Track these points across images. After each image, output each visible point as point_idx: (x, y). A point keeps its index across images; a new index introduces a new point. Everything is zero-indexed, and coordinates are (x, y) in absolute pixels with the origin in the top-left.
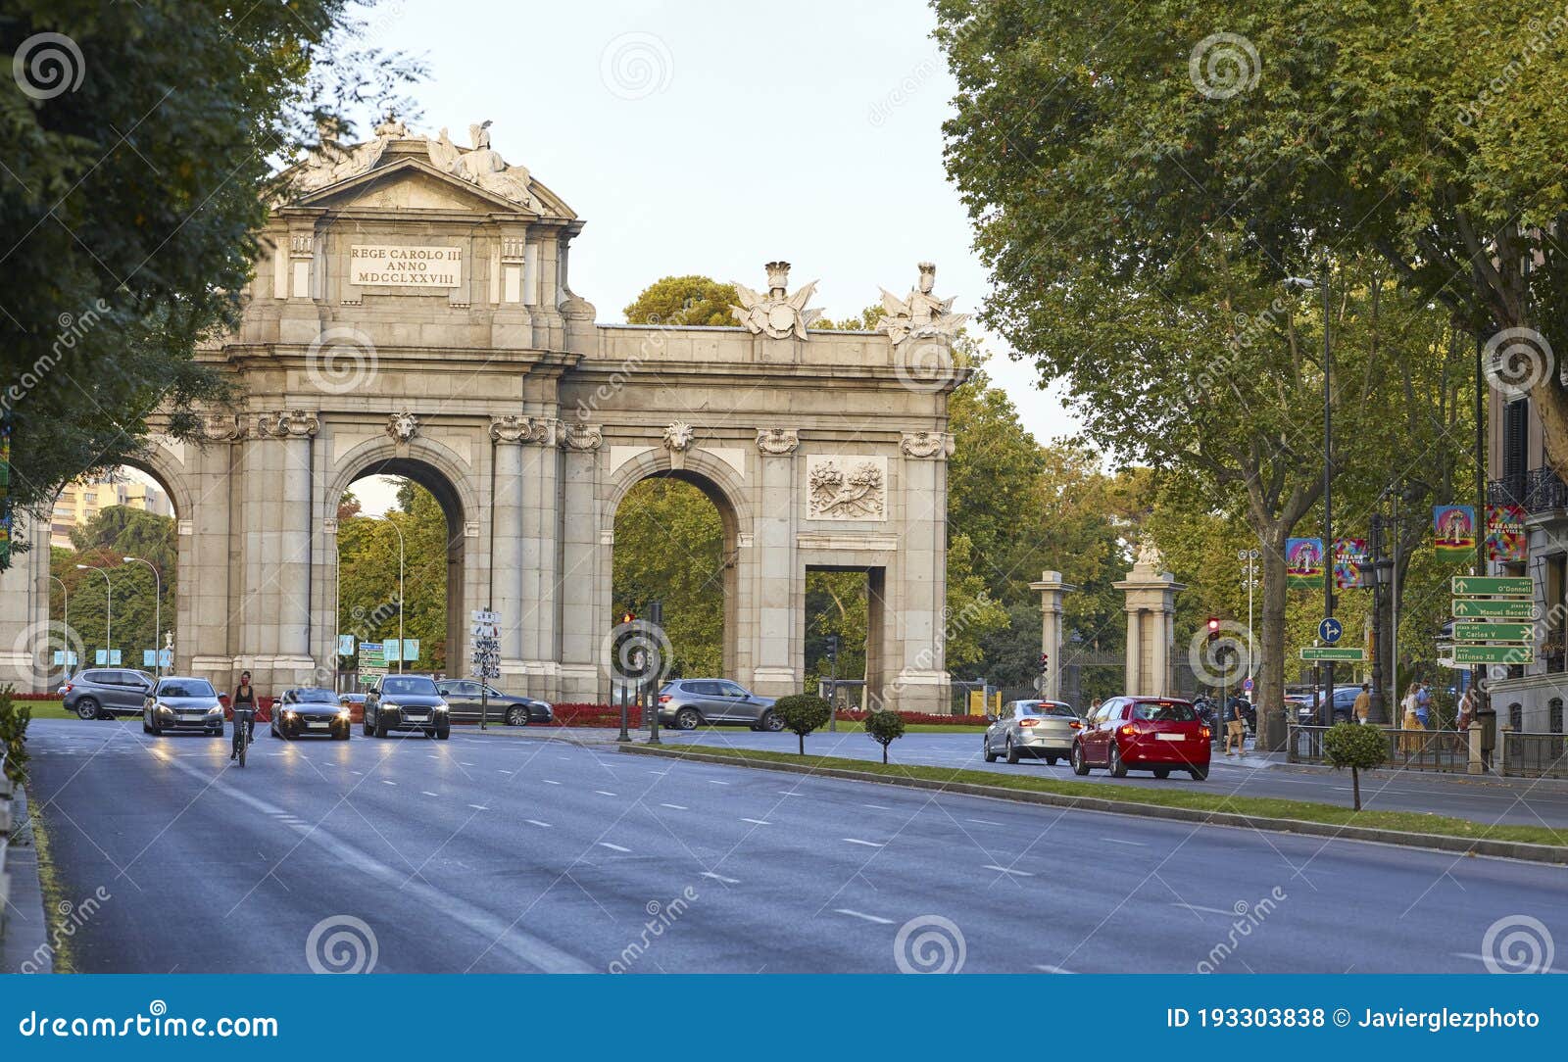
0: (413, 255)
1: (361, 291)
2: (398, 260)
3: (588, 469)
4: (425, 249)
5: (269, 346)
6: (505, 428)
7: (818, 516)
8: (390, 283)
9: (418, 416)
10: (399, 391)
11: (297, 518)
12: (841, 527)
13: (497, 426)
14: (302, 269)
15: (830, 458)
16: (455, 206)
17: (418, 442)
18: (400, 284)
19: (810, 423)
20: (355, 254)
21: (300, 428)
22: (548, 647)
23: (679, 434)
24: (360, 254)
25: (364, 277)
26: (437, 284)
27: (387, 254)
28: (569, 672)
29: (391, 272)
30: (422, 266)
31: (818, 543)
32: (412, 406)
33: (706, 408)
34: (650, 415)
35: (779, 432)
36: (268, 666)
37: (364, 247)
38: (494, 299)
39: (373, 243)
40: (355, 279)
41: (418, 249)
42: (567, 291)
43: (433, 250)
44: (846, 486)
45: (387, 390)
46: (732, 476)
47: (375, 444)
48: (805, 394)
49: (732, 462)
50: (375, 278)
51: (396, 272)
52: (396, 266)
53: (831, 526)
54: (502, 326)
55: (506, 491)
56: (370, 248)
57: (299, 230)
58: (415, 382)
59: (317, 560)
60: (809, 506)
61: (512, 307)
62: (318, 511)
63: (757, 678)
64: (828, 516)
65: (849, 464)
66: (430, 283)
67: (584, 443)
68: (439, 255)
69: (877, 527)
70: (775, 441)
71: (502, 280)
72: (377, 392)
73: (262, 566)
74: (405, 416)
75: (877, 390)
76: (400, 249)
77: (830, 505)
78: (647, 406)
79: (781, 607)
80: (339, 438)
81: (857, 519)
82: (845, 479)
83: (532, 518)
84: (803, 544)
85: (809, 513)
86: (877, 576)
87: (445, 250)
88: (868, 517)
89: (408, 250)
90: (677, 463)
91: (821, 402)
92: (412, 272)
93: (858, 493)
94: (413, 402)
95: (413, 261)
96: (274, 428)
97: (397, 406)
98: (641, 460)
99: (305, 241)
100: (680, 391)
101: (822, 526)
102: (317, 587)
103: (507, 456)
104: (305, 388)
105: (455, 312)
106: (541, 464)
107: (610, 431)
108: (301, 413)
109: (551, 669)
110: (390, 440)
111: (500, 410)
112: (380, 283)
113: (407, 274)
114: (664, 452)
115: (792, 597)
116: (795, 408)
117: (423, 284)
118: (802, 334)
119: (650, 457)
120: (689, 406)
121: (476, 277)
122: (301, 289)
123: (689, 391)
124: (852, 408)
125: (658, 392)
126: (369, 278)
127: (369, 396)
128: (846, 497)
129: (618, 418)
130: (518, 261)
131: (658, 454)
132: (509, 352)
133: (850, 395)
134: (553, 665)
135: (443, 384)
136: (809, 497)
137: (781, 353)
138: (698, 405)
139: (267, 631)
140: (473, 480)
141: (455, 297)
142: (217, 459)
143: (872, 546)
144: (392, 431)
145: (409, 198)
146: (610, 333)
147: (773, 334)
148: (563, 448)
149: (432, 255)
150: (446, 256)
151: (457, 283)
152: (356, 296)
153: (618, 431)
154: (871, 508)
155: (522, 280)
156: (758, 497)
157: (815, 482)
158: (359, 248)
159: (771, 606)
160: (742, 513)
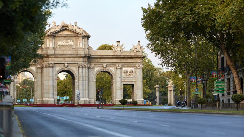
3: (92, 71)
5: (47, 54)
8: (64, 45)
9: (68, 64)
10: (65, 60)
11: (51, 79)
12: (128, 78)
13: (79, 65)
14: (51, 43)
15: (126, 69)
16: (72, 34)
17: (68, 67)
19: (123, 64)
21: (51, 66)
22: (87, 96)
23: (105, 66)
25: (60, 44)
26: (70, 45)
27: (63, 41)
28: (90, 100)
29: (64, 43)
31: (125, 81)
32: (67, 62)
33: (108, 62)
35: (119, 65)
36: (47, 100)
38: (78, 47)
39: (61, 39)
40: (59, 45)
42: (89, 46)
43: (69, 40)
44: (128, 73)
45: (63, 60)
46: (112, 71)
47: (62, 68)
48: (122, 60)
49: (112, 69)
54: (79, 51)
55: (81, 74)
58: (67, 59)
59: (54, 84)
61: (81, 48)
62: (54, 77)
63: (116, 100)
64: (126, 77)
65: (129, 69)
67: (91, 67)
69: (133, 78)
71: (79, 44)
72: (62, 60)
73: (46, 85)
74: (66, 64)
75: (133, 59)
77: (126, 75)
78: (100, 62)
79: (120, 90)
80: (57, 67)
81: (130, 77)
82: (128, 71)
83: (84, 78)
84: (122, 81)
85: (123, 76)
86: (133, 85)
87: (71, 40)
89: (66, 40)
90: (104, 70)
91: (125, 61)
93: (130, 73)
95: (67, 42)
96: (48, 66)
97: (65, 62)
98: (99, 69)
99: (51, 39)
100: (105, 60)
102: (54, 88)
103: (81, 69)
104: (52, 60)
105: (73, 49)
106: (86, 70)
107: (95, 65)
108: (51, 64)
109: (87, 99)
110: (64, 67)
111: (79, 63)
112: (62, 45)
113: (66, 44)
115: (121, 88)
116: (121, 62)
117: (68, 45)
118: (122, 51)
120: (106, 62)
121: (76, 44)
122: (51, 46)
123: (106, 60)
124: (129, 61)
125: (102, 60)
127: (61, 61)
128: (128, 74)
129: (96, 64)
130: (81, 41)
131: (102, 68)
132: (81, 54)
133: (129, 60)
134: (88, 99)
135: (71, 59)
136: (123, 74)
137: (119, 54)
139: (47, 95)
140: (76, 73)
141: (73, 47)
142: (40, 71)
143: (132, 81)
144: (64, 66)
145: (66, 33)
146: (95, 52)
147: (118, 51)
148: (88, 68)
151: (73, 45)
152: (59, 47)
153: (96, 65)
154: (132, 75)
155: (82, 44)
156: (116, 74)
157: (124, 72)
158: (59, 40)
159: (118, 90)
160: (114, 77)
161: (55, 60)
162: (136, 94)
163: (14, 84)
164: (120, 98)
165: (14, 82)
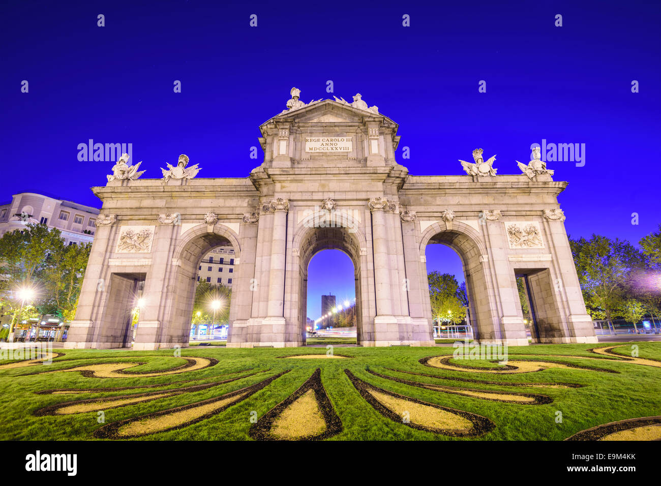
0: (331, 140)
1: (310, 154)
2: (325, 142)
3: (412, 230)
4: (337, 138)
6: (376, 204)
7: (514, 247)
8: (322, 151)
9: (335, 200)
10: (326, 189)
11: (279, 248)
12: (525, 251)
13: (372, 203)
15: (515, 222)
18: (326, 151)
19: (504, 208)
20: (307, 141)
21: (281, 207)
22: (405, 308)
23: (449, 214)
24: (309, 141)
25: (311, 149)
26: (342, 150)
27: (321, 140)
29: (322, 147)
30: (336, 144)
31: (517, 258)
32: (332, 196)
33: (459, 203)
34: (436, 207)
35: (492, 212)
36: (260, 324)
37: (312, 138)
38: (367, 155)
39: (314, 137)
41: (334, 138)
43: (340, 138)
44: (524, 234)
45: (321, 189)
46: (474, 231)
49: (472, 226)
50: (316, 149)
51: (325, 147)
52: (325, 144)
53: (521, 251)
54: (371, 161)
55: (379, 231)
56: (313, 138)
57: (282, 129)
58: (333, 185)
59: (289, 268)
60: (510, 243)
61: (375, 155)
62: (290, 245)
63: (502, 322)
64: (519, 247)
65: (522, 225)
66: (339, 150)
67: (409, 219)
68: (343, 140)
69: (541, 251)
70: (491, 216)
71: (370, 146)
72: (317, 190)
74: (329, 200)
76: (326, 138)
77: (518, 243)
78: (434, 203)
79: (508, 287)
80: (299, 213)
81: (532, 247)
82: (523, 231)
83: (392, 245)
84: (510, 259)
85: (510, 245)
87: (345, 138)
88: (535, 247)
89: (329, 139)
90: (449, 227)
92: (331, 146)
93: (531, 237)
94: (333, 194)
95: (332, 142)
96: (270, 208)
97: (326, 196)
98: (434, 226)
99: (285, 133)
100: (447, 196)
101: (517, 251)
102: (288, 282)
103: (378, 216)
104: (284, 190)
105: (350, 161)
106: (394, 221)
108: (281, 200)
111: (373, 196)
112: (318, 151)
113: (329, 147)
114: (443, 223)
115: (512, 283)
116: (496, 202)
117: (336, 151)
119: (437, 224)
120: (452, 202)
121: (360, 145)
122: (283, 152)
123: (451, 196)
124: (520, 202)
125: (438, 197)
126: (313, 149)
127: (312, 192)
128: (526, 238)
129: (422, 209)
130: (376, 137)
131: (440, 224)
132: (376, 168)
135: (346, 185)
136: (509, 239)
138: (455, 202)
139: (263, 305)
140: (363, 230)
141: (350, 156)
143: (541, 259)
147: (480, 174)
149: (340, 140)
150: (345, 140)
151: (351, 150)
152: (308, 156)
153: (423, 214)
154: (537, 241)
155: (378, 145)
156: (487, 240)
157: (511, 233)
158: (309, 138)
159: (504, 287)
160: (481, 246)
161: (295, 190)
162: (564, 299)
163: (168, 274)
164: (516, 315)
165: (169, 267)
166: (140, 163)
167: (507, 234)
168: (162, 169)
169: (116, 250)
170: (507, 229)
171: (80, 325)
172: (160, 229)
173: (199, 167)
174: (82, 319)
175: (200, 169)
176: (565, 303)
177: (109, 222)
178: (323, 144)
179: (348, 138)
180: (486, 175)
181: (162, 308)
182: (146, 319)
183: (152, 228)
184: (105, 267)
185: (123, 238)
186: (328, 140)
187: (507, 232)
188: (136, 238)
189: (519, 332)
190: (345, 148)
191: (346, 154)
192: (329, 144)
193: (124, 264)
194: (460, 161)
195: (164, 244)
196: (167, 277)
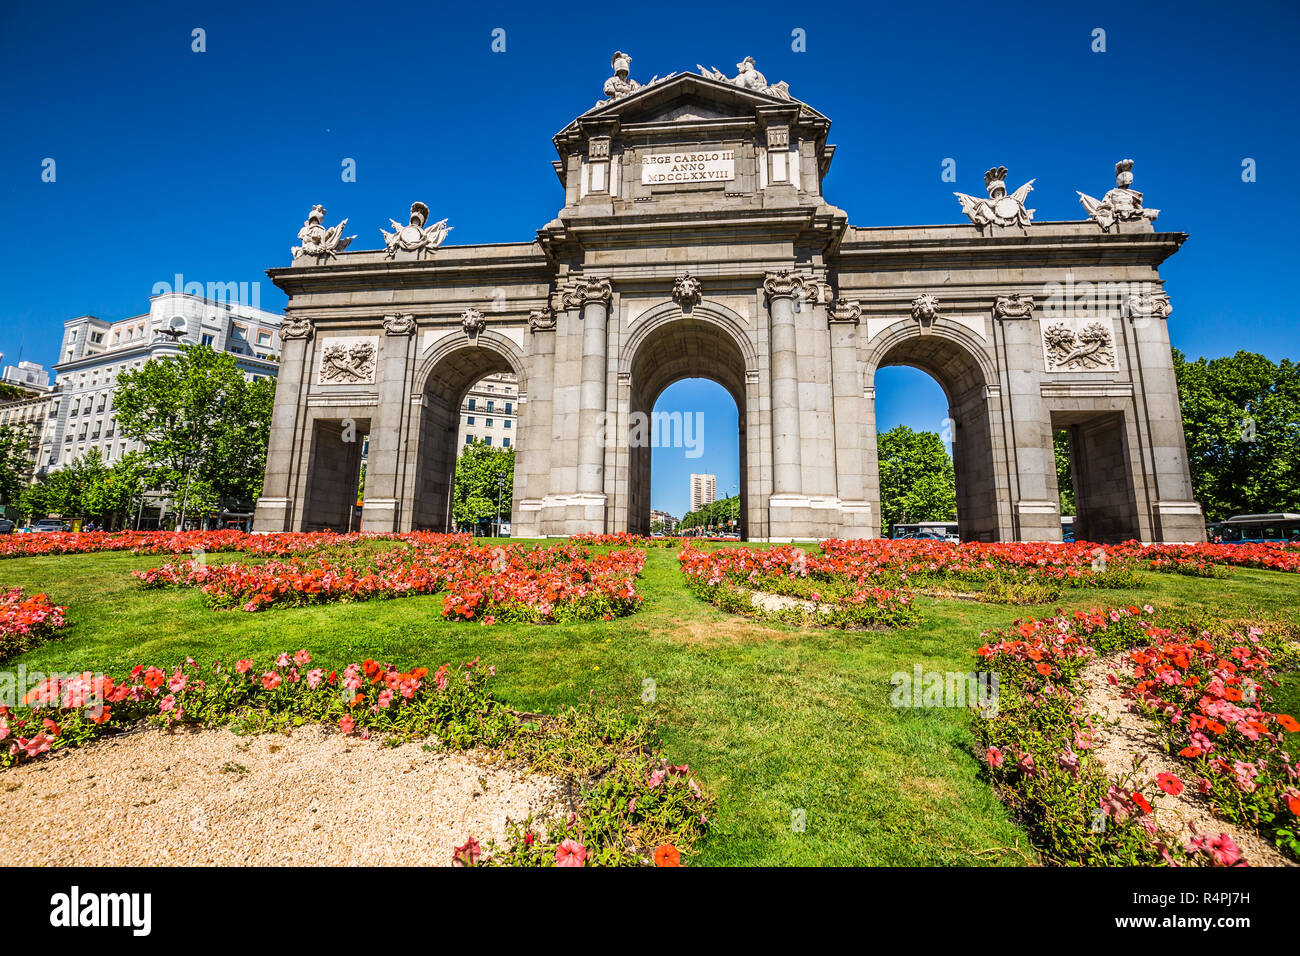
0: (693, 159)
1: (651, 189)
2: (681, 163)
3: (851, 336)
4: (704, 153)
6: (779, 284)
7: (1055, 369)
8: (675, 181)
9: (700, 280)
10: (682, 258)
11: (591, 370)
12: (1078, 377)
13: (771, 281)
14: (599, 170)
15: (1061, 321)
18: (683, 181)
19: (1041, 291)
20: (646, 162)
21: (597, 294)
23: (927, 304)
24: (649, 161)
25: (653, 178)
26: (714, 178)
27: (672, 159)
28: (846, 508)
29: (675, 173)
30: (701, 166)
31: (1059, 392)
32: (693, 270)
33: (948, 282)
34: (900, 291)
35: (1016, 299)
37: (652, 156)
38: (764, 185)
39: (660, 153)
40: (645, 180)
41: (697, 154)
43: (710, 154)
44: (1079, 342)
45: (671, 259)
46: (976, 338)
47: (663, 308)
48: (1034, 269)
49: (974, 327)
50: (662, 178)
51: (679, 172)
52: (679, 168)
53: (1069, 377)
54: (772, 197)
55: (783, 339)
56: (657, 156)
57: (596, 139)
60: (1047, 361)
61: (780, 184)
62: (612, 365)
63: (1020, 510)
64: (1065, 368)
65: (1079, 324)
66: (708, 179)
67: (844, 315)
68: (715, 157)
69: (1110, 377)
70: (1012, 306)
71: (770, 165)
72: (663, 259)
73: (566, 415)
74: (687, 277)
76: (682, 155)
77: (1065, 360)
78: (896, 283)
79: (1034, 446)
81: (1092, 370)
82: (1076, 337)
83: (805, 364)
84: (1045, 393)
85: (1047, 365)
87: (721, 153)
88: (1101, 368)
89: (689, 156)
90: (925, 330)
91: (1048, 274)
92: (693, 171)
93: (1091, 347)
94: (695, 267)
95: (693, 163)
97: (681, 272)
98: (894, 329)
99: (602, 149)
101: (1061, 377)
103: (782, 309)
104: (600, 262)
105: (731, 199)
106: (812, 319)
107: (866, 305)
108: (596, 281)
110: (676, 305)
111: (775, 268)
112: (666, 181)
113: (689, 173)
114: (913, 322)
116: (1026, 279)
117: (703, 180)
119: (901, 326)
120: (934, 282)
121: (747, 173)
122: (598, 185)
123: (931, 271)
126: (657, 178)
127: (654, 265)
128: (1082, 350)
129: (874, 295)
130: (783, 149)
131: (908, 324)
132: (779, 212)
136: (1046, 353)
138: (941, 281)
139: (569, 473)
140: (752, 336)
141: (730, 188)
143: (1110, 393)
144: (676, 294)
147: (1000, 222)
149: (709, 157)
150: (721, 157)
151: (731, 176)
152: (646, 193)
153: (873, 307)
154: (1103, 359)
155: (787, 163)
156: (1001, 354)
157: (1050, 340)
158: (649, 157)
159: (1025, 446)
160: (987, 369)
162: (1149, 470)
163: (405, 420)
164: (1045, 497)
165: (406, 407)
166: (345, 222)
167: (1044, 342)
168: (383, 231)
169: (317, 378)
170: (1043, 333)
171: (274, 505)
172: (387, 342)
173: (448, 224)
174: (274, 494)
175: (450, 228)
176: (1150, 479)
177: (302, 331)
178: (675, 167)
179: (726, 152)
180: (1009, 223)
181: (400, 478)
182: (376, 494)
183: (374, 340)
184: (302, 409)
185: (328, 359)
186: (685, 158)
187: (1043, 338)
188: (349, 359)
189: (1048, 530)
190: (720, 175)
191: (721, 185)
192: (689, 167)
193: (333, 403)
194: (957, 194)
195: (396, 368)
196: (405, 424)
